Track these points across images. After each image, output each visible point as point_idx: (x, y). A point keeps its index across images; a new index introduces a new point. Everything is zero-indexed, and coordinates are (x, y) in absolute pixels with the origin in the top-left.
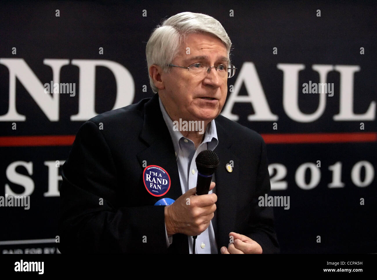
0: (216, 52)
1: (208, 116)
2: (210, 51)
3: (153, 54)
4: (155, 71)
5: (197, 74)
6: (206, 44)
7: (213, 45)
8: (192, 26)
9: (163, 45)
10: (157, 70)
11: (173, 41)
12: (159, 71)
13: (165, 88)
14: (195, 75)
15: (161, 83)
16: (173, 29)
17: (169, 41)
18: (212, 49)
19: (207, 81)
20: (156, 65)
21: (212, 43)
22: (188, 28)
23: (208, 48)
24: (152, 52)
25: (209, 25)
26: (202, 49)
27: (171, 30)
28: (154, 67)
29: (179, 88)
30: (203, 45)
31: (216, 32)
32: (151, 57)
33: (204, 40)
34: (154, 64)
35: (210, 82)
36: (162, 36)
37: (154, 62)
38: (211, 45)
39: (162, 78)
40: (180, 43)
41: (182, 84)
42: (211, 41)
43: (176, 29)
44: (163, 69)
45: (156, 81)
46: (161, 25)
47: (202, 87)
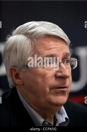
0: (61, 50)
1: (62, 102)
2: (57, 50)
3: (11, 58)
4: (13, 72)
5: (50, 70)
6: (53, 45)
7: (59, 45)
8: (40, 32)
9: (19, 50)
10: (15, 70)
11: (27, 46)
12: (17, 71)
13: (24, 84)
14: (49, 71)
15: (21, 80)
16: (24, 36)
17: (23, 47)
18: (58, 48)
19: (59, 74)
20: (14, 67)
21: (58, 43)
22: (37, 34)
23: (55, 48)
24: (9, 57)
25: (53, 30)
26: (51, 49)
27: (23, 38)
28: (13, 69)
29: (37, 83)
30: (51, 46)
31: (60, 34)
32: (9, 61)
33: (51, 42)
34: (12, 66)
35: (61, 74)
36: (16, 43)
37: (12, 65)
38: (57, 45)
39: (21, 76)
40: (33, 47)
41: (40, 80)
42: (56, 42)
43: (27, 36)
44: (21, 69)
45: (16, 79)
46: (11, 35)
47: (55, 80)
